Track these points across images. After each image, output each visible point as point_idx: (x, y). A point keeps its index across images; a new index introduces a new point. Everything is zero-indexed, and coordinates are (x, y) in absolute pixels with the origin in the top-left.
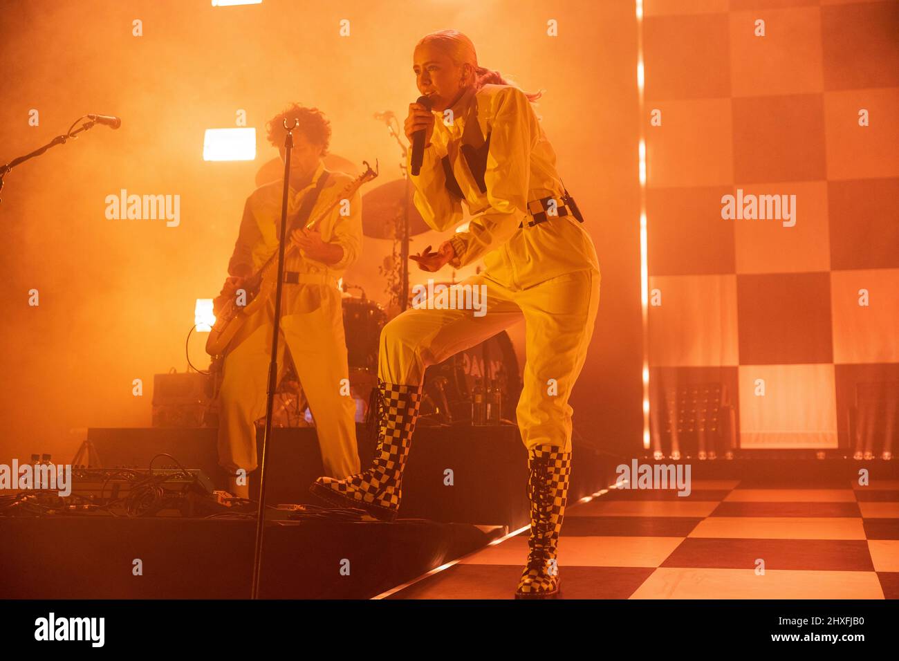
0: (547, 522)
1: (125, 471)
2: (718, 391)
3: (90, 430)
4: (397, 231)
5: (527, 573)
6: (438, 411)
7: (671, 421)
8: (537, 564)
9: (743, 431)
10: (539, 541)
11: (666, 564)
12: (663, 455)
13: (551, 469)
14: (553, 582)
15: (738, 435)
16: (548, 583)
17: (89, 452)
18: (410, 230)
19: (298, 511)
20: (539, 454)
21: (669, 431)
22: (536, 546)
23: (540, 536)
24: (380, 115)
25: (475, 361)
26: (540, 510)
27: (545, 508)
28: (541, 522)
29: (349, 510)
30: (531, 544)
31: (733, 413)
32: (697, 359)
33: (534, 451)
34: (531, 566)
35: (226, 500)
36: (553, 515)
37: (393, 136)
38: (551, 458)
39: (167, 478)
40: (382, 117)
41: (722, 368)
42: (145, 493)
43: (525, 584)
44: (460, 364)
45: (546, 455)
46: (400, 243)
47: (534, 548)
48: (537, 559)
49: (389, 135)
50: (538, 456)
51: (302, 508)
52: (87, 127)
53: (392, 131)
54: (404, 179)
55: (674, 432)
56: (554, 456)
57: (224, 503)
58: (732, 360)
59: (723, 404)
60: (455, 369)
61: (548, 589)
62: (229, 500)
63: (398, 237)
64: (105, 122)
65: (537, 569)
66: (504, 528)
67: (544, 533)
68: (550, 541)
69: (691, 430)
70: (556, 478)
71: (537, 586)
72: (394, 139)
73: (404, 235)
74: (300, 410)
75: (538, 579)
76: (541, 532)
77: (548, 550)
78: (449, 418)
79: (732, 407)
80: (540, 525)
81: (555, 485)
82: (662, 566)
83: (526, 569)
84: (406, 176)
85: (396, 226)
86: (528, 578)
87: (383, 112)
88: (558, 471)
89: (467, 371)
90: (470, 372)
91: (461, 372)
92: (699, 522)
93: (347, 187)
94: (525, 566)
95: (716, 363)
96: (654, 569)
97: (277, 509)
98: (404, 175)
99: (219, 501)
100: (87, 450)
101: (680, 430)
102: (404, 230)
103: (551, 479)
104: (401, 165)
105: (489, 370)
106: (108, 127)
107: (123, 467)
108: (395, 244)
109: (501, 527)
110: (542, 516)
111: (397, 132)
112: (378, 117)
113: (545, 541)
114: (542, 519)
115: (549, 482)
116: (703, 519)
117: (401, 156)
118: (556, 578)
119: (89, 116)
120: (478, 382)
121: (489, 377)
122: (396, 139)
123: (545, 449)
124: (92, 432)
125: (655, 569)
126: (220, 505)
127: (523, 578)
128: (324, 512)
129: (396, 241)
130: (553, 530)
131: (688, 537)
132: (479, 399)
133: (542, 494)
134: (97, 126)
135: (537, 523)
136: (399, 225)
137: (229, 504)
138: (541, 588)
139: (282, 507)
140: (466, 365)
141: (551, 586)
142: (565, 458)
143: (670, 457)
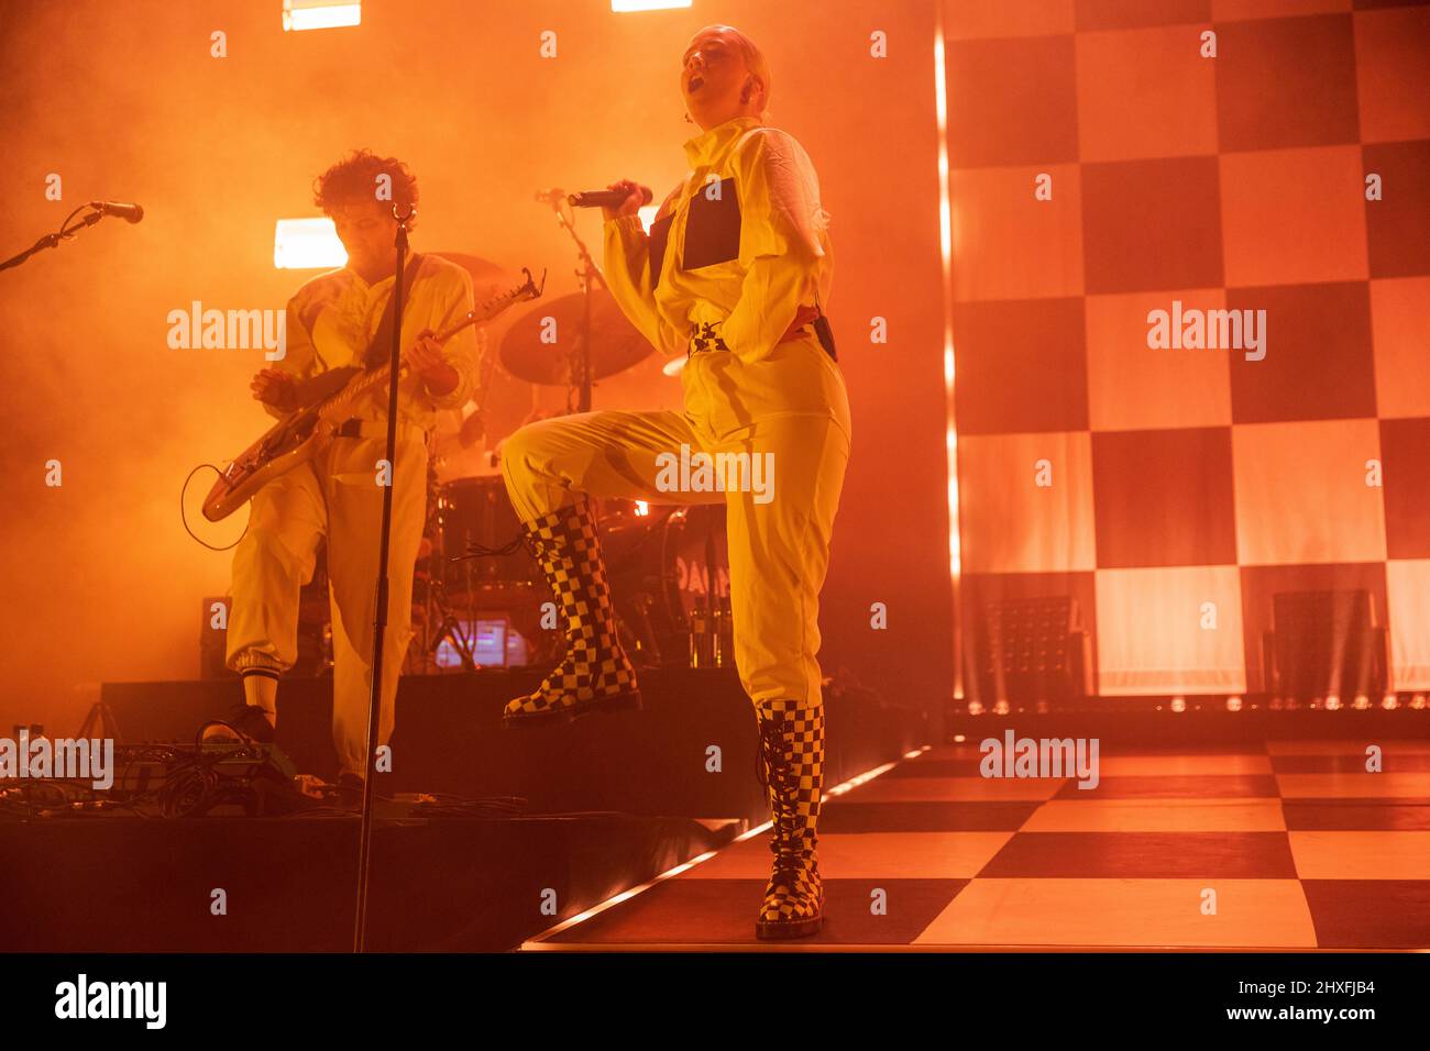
0: (794, 816)
1: (159, 747)
2: (1064, 609)
3: (105, 686)
4: (572, 371)
5: (772, 891)
6: (639, 646)
7: (994, 656)
8: (786, 877)
9: (1103, 669)
10: (785, 844)
11: (984, 874)
12: (984, 707)
13: (788, 736)
14: (812, 904)
15: (1096, 675)
16: (804, 905)
17: (104, 719)
18: (592, 370)
19: (426, 804)
20: (769, 715)
21: (991, 670)
22: (782, 850)
23: (786, 837)
24: (544, 195)
25: (695, 569)
26: (782, 797)
27: (787, 796)
28: (784, 815)
29: (501, 801)
30: (775, 848)
31: (1087, 642)
32: (1032, 560)
33: (761, 710)
34: (778, 880)
35: (315, 789)
36: (800, 804)
37: (565, 227)
38: (787, 719)
39: (225, 757)
40: (547, 198)
41: (1071, 575)
42: (189, 782)
43: (771, 908)
44: (672, 575)
45: (779, 715)
46: (577, 390)
47: (780, 854)
48: (787, 869)
49: (559, 225)
50: (767, 718)
51: (431, 799)
52: (91, 220)
53: (561, 219)
54: (582, 293)
55: (999, 671)
56: (790, 716)
57: (311, 794)
58: (1085, 560)
59: (1073, 628)
60: (664, 582)
61: (805, 914)
62: (319, 788)
63: (574, 381)
64: (119, 212)
65: (786, 885)
66: (741, 823)
67: (790, 833)
68: (801, 841)
69: (1025, 669)
70: (798, 747)
71: (788, 910)
72: (565, 230)
73: (583, 378)
74: (427, 647)
75: (790, 899)
76: (787, 831)
77: (800, 855)
78: (655, 657)
79: (1086, 633)
80: (785, 820)
81: (798, 758)
82: (980, 876)
83: (771, 885)
84: (585, 289)
85: (572, 364)
86: (775, 898)
87: (548, 191)
88: (800, 737)
89: (682, 585)
90: (688, 586)
91: (674, 587)
92: (1034, 809)
93: (488, 305)
94: (768, 881)
95: (1060, 565)
96: (967, 881)
97: (395, 800)
98: (582, 286)
99: (304, 791)
100: (100, 717)
101: (1008, 669)
102: (583, 370)
103: (791, 750)
104: (576, 272)
105: (716, 582)
106: (122, 221)
107: (156, 742)
108: (570, 393)
109: (736, 821)
110: (785, 807)
111: (570, 221)
112: (541, 198)
113: (795, 843)
114: (786, 812)
115: (788, 756)
116: (1042, 803)
117: (577, 257)
118: (817, 898)
119: (93, 205)
120: (699, 600)
121: (716, 592)
122: (569, 232)
123: (776, 707)
124: (109, 690)
125: (969, 880)
126: (305, 796)
127: (768, 899)
128: (465, 804)
129: (571, 387)
130: (804, 826)
131: (1020, 831)
132: (701, 627)
133: (781, 774)
134: (107, 220)
135: (779, 817)
136: (576, 362)
137: (319, 795)
138: (794, 913)
139: (400, 798)
140: (681, 575)
141: (810, 911)
142: (809, 716)
143: (994, 710)
